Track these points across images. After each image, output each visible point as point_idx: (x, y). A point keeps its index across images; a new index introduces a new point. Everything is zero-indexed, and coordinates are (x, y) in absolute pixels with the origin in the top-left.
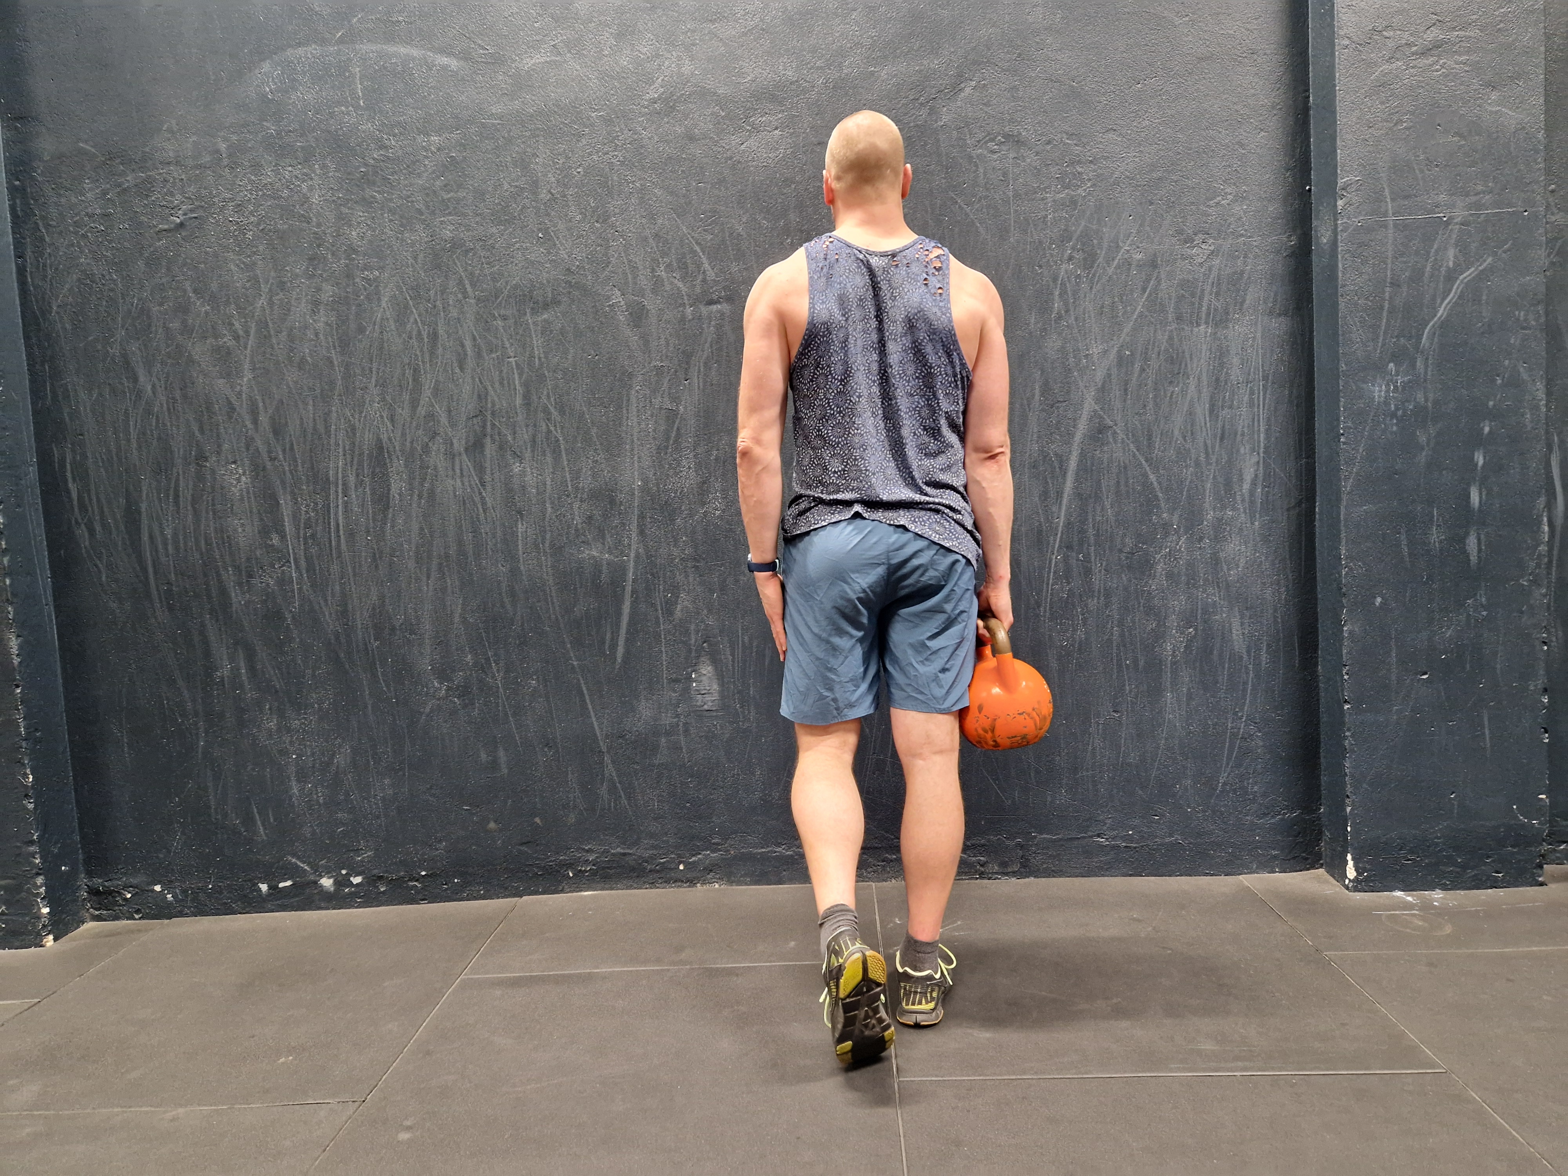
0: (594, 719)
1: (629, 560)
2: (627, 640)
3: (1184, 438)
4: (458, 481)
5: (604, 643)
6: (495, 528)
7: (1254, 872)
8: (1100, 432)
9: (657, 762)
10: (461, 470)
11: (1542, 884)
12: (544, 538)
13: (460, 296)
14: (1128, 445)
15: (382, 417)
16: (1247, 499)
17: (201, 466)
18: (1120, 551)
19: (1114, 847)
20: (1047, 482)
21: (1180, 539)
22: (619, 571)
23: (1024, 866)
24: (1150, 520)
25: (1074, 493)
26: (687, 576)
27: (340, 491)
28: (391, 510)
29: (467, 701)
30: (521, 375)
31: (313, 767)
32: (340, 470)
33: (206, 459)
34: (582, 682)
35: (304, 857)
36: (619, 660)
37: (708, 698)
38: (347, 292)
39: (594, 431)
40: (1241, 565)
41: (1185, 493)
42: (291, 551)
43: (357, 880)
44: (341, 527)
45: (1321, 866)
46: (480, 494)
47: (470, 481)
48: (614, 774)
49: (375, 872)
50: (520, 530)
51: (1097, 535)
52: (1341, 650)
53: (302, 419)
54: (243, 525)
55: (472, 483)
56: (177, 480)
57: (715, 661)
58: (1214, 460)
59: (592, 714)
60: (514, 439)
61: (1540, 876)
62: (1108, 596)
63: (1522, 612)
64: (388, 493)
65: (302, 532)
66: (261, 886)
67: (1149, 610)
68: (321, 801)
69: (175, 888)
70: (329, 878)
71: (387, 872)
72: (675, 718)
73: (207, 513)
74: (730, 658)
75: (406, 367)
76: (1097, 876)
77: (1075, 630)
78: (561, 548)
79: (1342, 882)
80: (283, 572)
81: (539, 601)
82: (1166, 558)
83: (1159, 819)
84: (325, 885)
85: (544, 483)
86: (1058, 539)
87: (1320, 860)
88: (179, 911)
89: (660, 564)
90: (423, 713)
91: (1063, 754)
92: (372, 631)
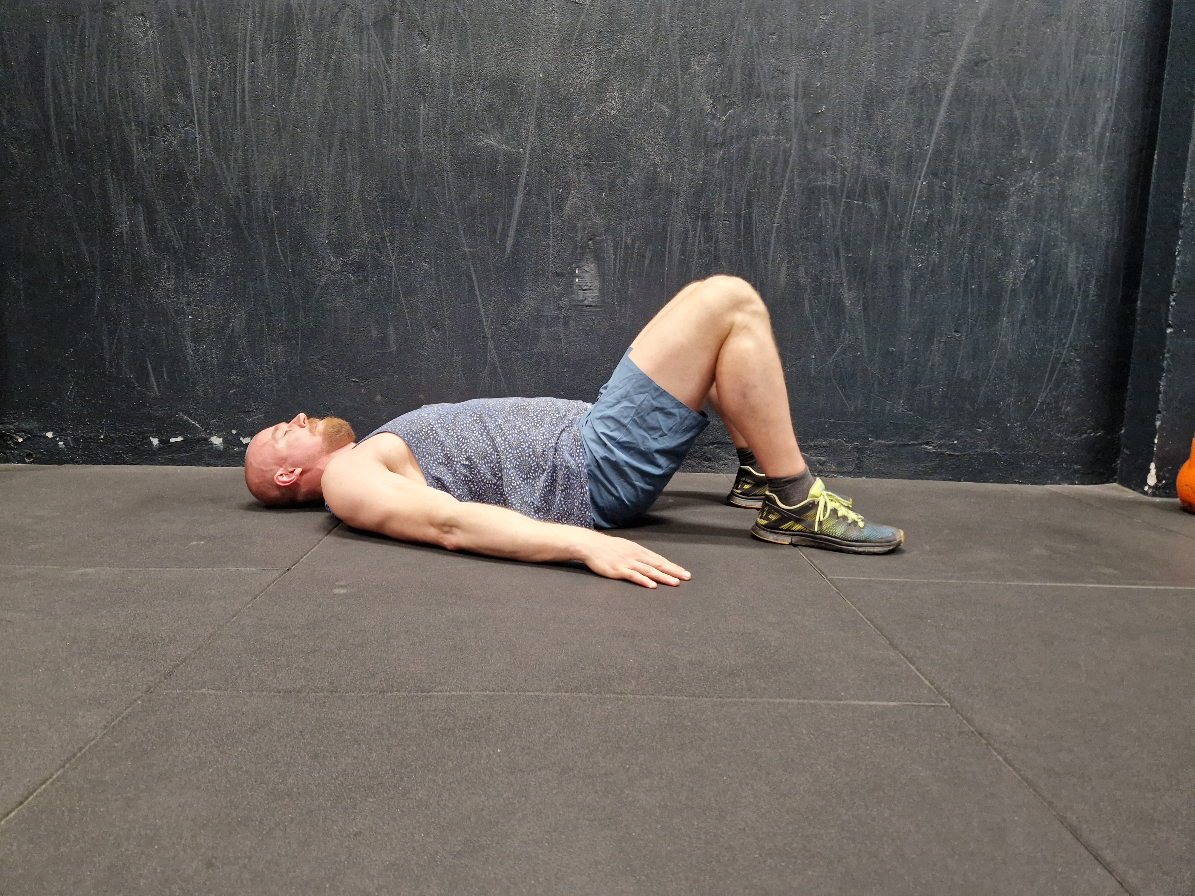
0: (480, 306)
1: (525, 153)
2: (517, 231)
3: (1049, 78)
4: (365, 56)
5: (496, 232)
6: (398, 108)
7: (1057, 483)
8: (976, 64)
9: (536, 351)
10: (369, 45)
12: (444, 123)
14: (999, 79)
16: (1097, 141)
17: (108, 15)
18: (980, 181)
19: (939, 454)
20: (922, 110)
21: (1034, 174)
22: (515, 162)
23: (858, 467)
24: (1011, 154)
25: (946, 122)
26: (579, 174)
27: (247, 55)
28: (297, 79)
29: (361, 278)
32: (248, 33)
33: (113, 8)
34: (472, 269)
35: (196, 414)
36: (508, 251)
37: (589, 294)
40: (1084, 203)
41: (1043, 131)
42: (195, 111)
44: (247, 93)
45: (1115, 481)
46: (386, 71)
47: (376, 57)
48: (496, 359)
50: (422, 112)
51: (961, 165)
54: (147, 80)
55: (379, 59)
56: (84, 27)
57: (599, 259)
58: (1072, 102)
59: (480, 301)
60: (422, 18)
62: (963, 223)
64: (295, 62)
65: (207, 93)
66: (152, 439)
67: (998, 239)
68: (215, 363)
69: (67, 436)
70: (219, 437)
72: (556, 310)
73: (112, 64)
74: (613, 257)
76: (922, 479)
77: (930, 254)
78: (460, 133)
79: (1140, 490)
80: (187, 132)
81: (436, 185)
82: (1019, 191)
83: (983, 432)
84: (215, 443)
85: (449, 68)
86: (926, 167)
87: (1116, 475)
88: (71, 459)
89: (555, 159)
90: (318, 285)
91: (905, 368)
92: (272, 200)
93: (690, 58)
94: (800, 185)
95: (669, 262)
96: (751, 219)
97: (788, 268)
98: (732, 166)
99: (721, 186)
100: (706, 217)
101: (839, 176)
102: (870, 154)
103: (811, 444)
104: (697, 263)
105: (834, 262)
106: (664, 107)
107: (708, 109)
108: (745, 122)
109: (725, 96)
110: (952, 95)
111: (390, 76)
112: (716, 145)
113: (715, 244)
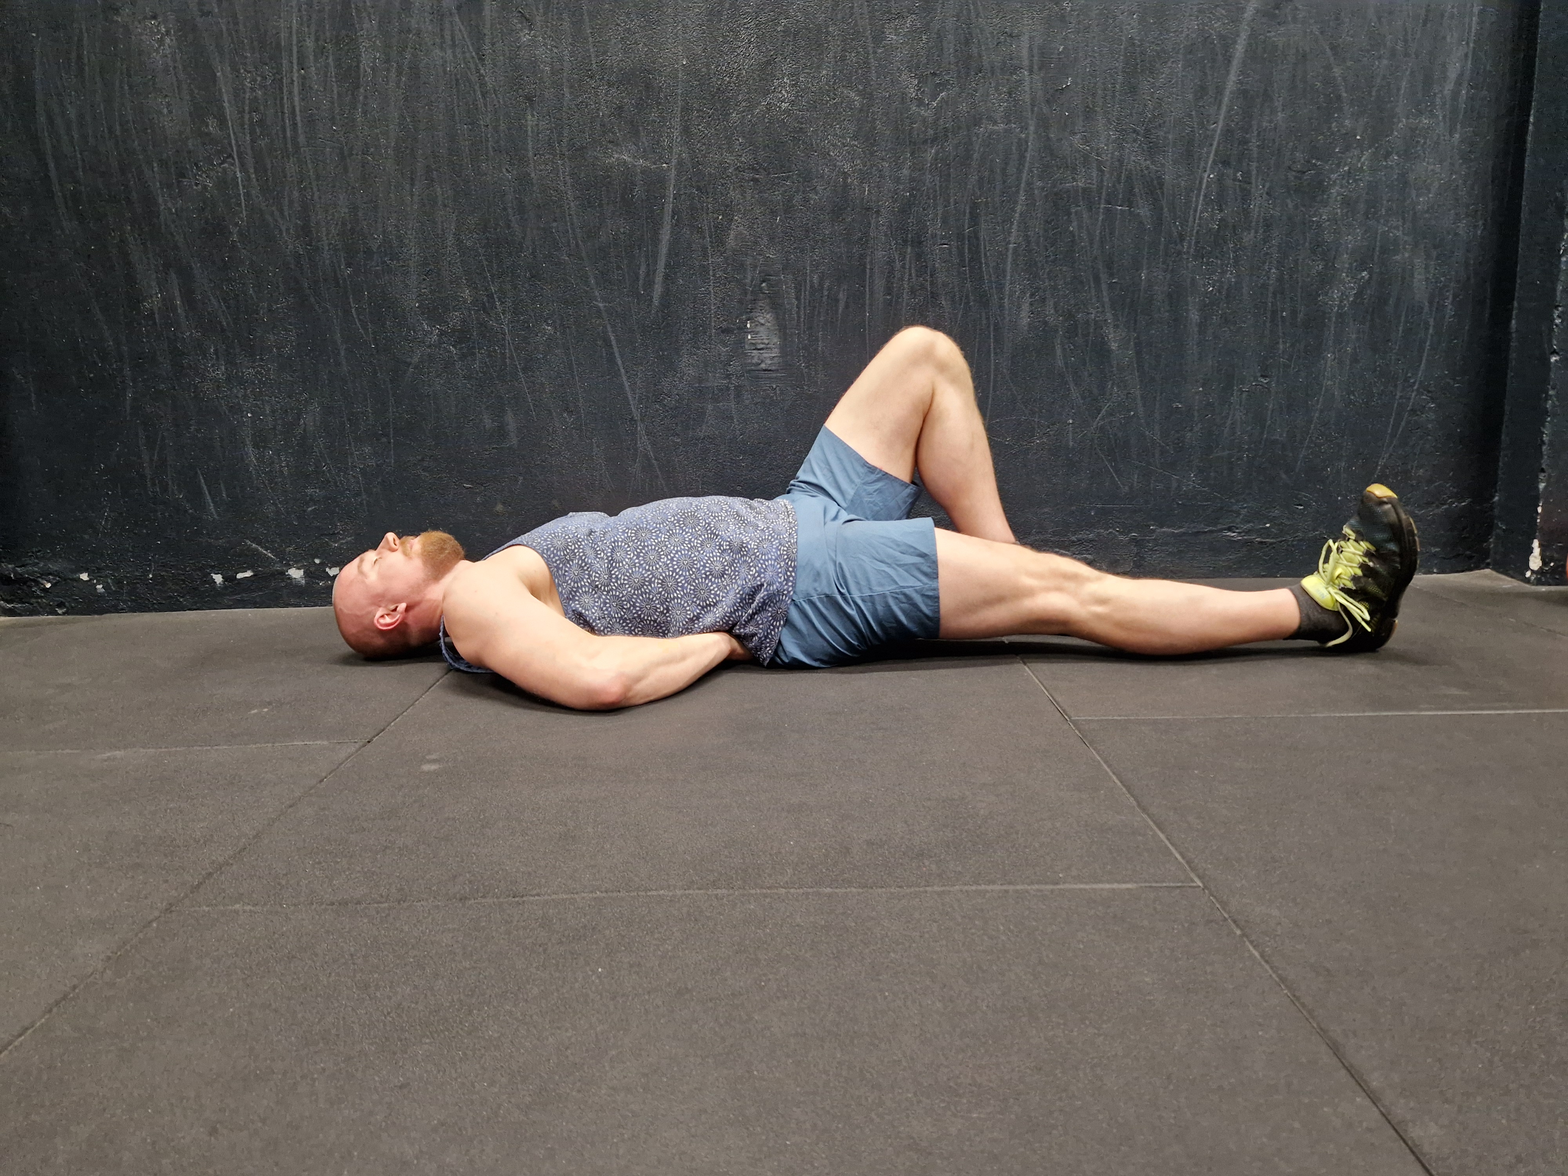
0: (624, 379)
1: (669, 169)
2: (667, 277)
3: (1379, 19)
4: (449, 52)
5: (638, 279)
6: (497, 120)
9: (702, 435)
10: (452, 36)
12: (560, 134)
14: (1310, 24)
16: (1448, 102)
17: (111, 21)
18: (1289, 168)
19: (1246, 543)
20: (1205, 74)
21: (1363, 154)
22: (656, 182)
23: (1137, 565)
24: (1330, 128)
25: (1239, 89)
26: (743, 193)
27: (295, 61)
28: (362, 90)
29: (465, 351)
31: (274, 428)
32: (294, 31)
33: (117, 11)
34: (609, 329)
35: (268, 542)
36: (656, 302)
37: (766, 355)
40: (1433, 190)
41: (1374, 93)
42: (233, 142)
44: (298, 113)
45: (1487, 566)
46: (478, 71)
47: (464, 53)
48: (649, 448)
50: (530, 123)
51: (1261, 147)
52: (1556, 287)
54: (169, 105)
55: (468, 55)
57: (776, 306)
58: (1413, 50)
59: (622, 371)
62: (1268, 227)
64: (358, 67)
65: (247, 116)
66: (214, 576)
67: (1317, 247)
68: (286, 473)
69: (106, 576)
70: (299, 569)
72: (725, 379)
73: (121, 86)
74: (795, 303)
76: (1224, 577)
77: (1224, 272)
78: (582, 148)
79: (1521, 577)
80: (224, 169)
81: (555, 221)
82: (1343, 179)
83: (1304, 509)
84: (294, 576)
85: (561, 60)
86: (1213, 152)
87: (1487, 558)
88: (113, 606)
89: (710, 174)
90: (410, 364)
91: (1196, 429)
92: (342, 254)
93: (883, 24)
94: (1043, 188)
95: (871, 305)
96: (978, 239)
97: (1031, 304)
98: (949, 168)
99: (935, 199)
100: (918, 243)
101: (1094, 174)
102: (1135, 141)
103: (1074, 538)
104: (908, 305)
105: (1093, 291)
106: (852, 94)
107: (912, 92)
108: (963, 107)
109: (934, 74)
110: (1247, 51)
111: (484, 77)
112: (925, 142)
113: (931, 276)
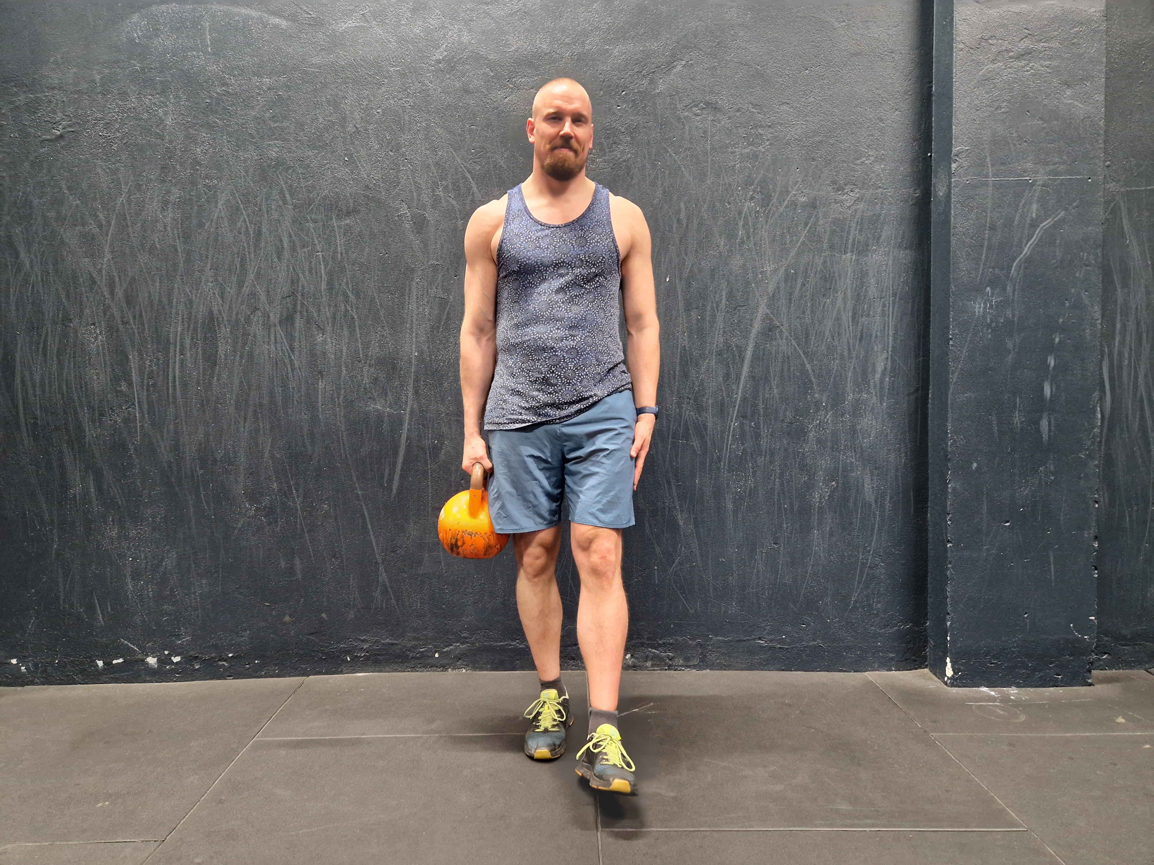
0: (372, 537)
1: (405, 414)
2: (401, 476)
3: (833, 337)
4: (273, 346)
5: (383, 477)
6: (300, 384)
7: (876, 670)
8: (770, 330)
9: (421, 572)
10: (275, 338)
11: (1090, 685)
12: (339, 394)
13: (281, 203)
14: (791, 340)
15: (214, 294)
16: (878, 385)
17: (66, 326)
19: (771, 648)
20: (729, 367)
21: (827, 414)
22: (397, 422)
23: (702, 660)
24: (806, 398)
25: (749, 376)
26: (450, 428)
27: (178, 350)
28: (217, 367)
29: (272, 520)
30: (326, 266)
31: (146, 568)
32: (179, 334)
33: (71, 321)
34: (364, 507)
35: (135, 639)
36: (394, 491)
38: (191, 195)
39: (382, 313)
40: (872, 436)
41: (832, 379)
42: (136, 396)
43: (176, 659)
44: (177, 379)
45: (926, 667)
46: (290, 357)
47: (282, 347)
48: (387, 581)
49: (192, 653)
50: (320, 387)
51: (766, 409)
52: (946, 502)
53: (150, 292)
54: (97, 374)
55: (284, 348)
56: (46, 336)
58: (854, 355)
59: (371, 533)
60: (319, 316)
61: (1089, 679)
62: (772, 454)
63: (1080, 478)
64: (217, 353)
65: (146, 381)
66: (98, 662)
67: (803, 467)
68: (151, 595)
69: (28, 661)
70: (154, 657)
71: (201, 653)
73: (69, 363)
75: (236, 255)
76: (758, 670)
77: (746, 481)
78: (352, 401)
79: (943, 680)
80: (129, 412)
81: (333, 443)
82: (816, 428)
83: (806, 627)
84: (150, 662)
85: (341, 351)
86: (736, 411)
87: (926, 661)
88: (31, 681)
89: (430, 417)
90: (236, 528)
91: (735, 575)
92: (198, 462)
101: (665, 422)
102: (689, 403)
103: (661, 642)
105: (667, 490)
110: (753, 354)
111: (293, 360)
